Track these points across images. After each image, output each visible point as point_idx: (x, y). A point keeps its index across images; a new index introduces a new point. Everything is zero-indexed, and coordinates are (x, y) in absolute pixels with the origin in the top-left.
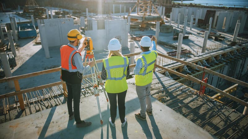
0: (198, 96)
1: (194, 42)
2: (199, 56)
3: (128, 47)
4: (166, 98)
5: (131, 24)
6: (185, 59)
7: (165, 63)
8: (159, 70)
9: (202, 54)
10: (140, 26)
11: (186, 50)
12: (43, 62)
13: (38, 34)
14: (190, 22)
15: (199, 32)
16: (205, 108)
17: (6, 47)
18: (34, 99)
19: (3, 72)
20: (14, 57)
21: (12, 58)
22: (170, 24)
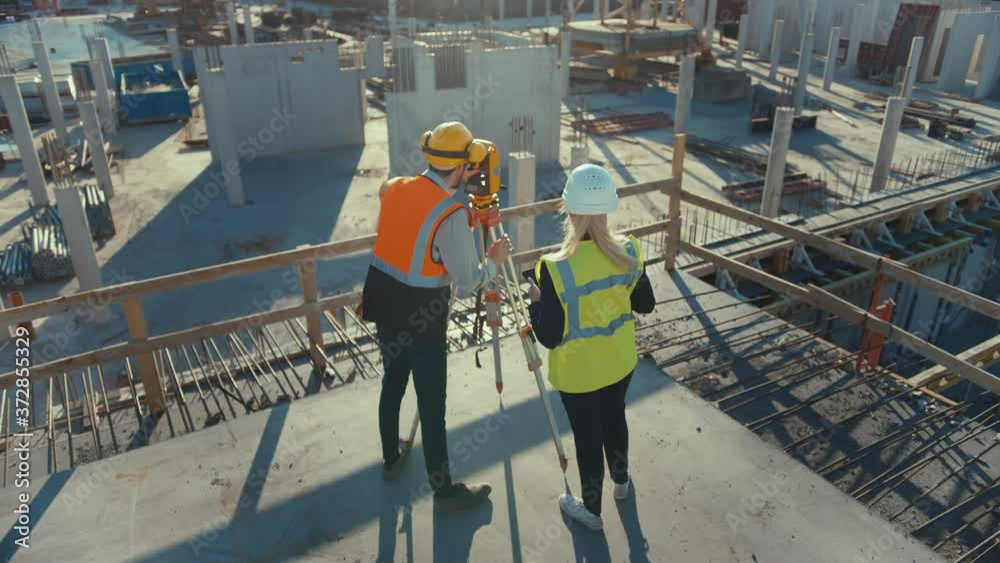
0: (851, 376)
1: (839, 141)
2: (862, 205)
3: (561, 161)
4: (717, 381)
5: (572, 64)
6: (800, 218)
7: (716, 234)
8: (692, 262)
9: (875, 196)
10: (611, 72)
11: (804, 176)
12: (216, 220)
13: (196, 104)
14: (824, 54)
15: (861, 97)
16: (878, 423)
17: (76, 159)
18: (199, 370)
19: (65, 259)
20: (107, 198)
21: (97, 203)
22: (739, 65)
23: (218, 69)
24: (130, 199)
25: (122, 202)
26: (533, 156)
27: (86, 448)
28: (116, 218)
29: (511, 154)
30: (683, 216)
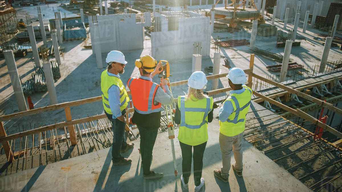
0: (312, 141)
1: (309, 51)
2: (316, 77)
3: (211, 56)
4: (264, 142)
5: (215, 22)
6: (295, 81)
7: (264, 87)
8: (256, 97)
9: (321, 74)
10: (228, 25)
11: (296, 63)
12: (93, 73)
14: (303, 20)
15: (316, 36)
16: (321, 160)
17: (49, 52)
18: (87, 129)
19: (45, 86)
20: (59, 65)
21: (55, 67)
22: (273, 23)
23: (96, 24)
24: (66, 65)
25: (63, 67)
26: (201, 56)
27: (51, 156)
28: (61, 72)
29: (193, 55)
30: (253, 82)
